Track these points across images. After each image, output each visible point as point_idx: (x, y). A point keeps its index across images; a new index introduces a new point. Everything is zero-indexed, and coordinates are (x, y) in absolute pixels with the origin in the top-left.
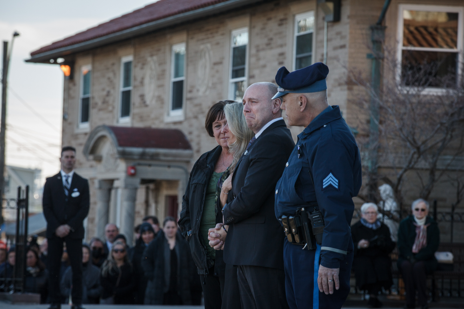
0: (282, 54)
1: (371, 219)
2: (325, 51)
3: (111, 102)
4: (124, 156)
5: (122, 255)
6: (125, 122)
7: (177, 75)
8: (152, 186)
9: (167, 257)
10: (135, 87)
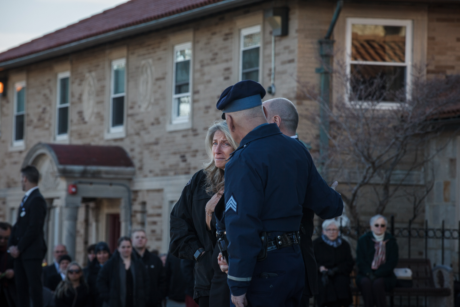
0: (227, 69)
1: (332, 236)
2: (273, 66)
3: (47, 119)
4: (65, 174)
5: (77, 276)
6: (63, 139)
7: (116, 91)
8: (92, 205)
9: (123, 277)
10: (72, 103)
